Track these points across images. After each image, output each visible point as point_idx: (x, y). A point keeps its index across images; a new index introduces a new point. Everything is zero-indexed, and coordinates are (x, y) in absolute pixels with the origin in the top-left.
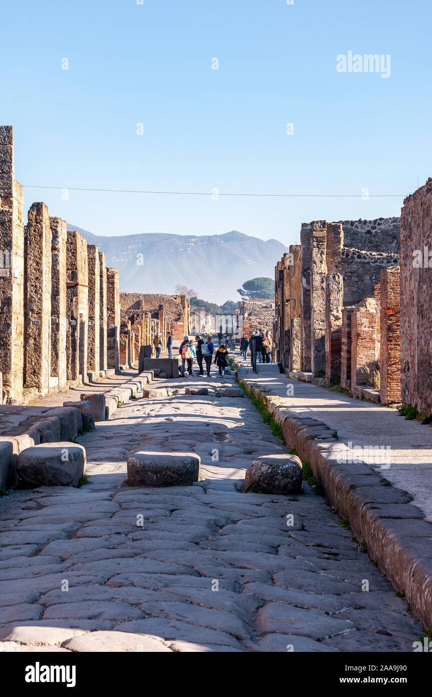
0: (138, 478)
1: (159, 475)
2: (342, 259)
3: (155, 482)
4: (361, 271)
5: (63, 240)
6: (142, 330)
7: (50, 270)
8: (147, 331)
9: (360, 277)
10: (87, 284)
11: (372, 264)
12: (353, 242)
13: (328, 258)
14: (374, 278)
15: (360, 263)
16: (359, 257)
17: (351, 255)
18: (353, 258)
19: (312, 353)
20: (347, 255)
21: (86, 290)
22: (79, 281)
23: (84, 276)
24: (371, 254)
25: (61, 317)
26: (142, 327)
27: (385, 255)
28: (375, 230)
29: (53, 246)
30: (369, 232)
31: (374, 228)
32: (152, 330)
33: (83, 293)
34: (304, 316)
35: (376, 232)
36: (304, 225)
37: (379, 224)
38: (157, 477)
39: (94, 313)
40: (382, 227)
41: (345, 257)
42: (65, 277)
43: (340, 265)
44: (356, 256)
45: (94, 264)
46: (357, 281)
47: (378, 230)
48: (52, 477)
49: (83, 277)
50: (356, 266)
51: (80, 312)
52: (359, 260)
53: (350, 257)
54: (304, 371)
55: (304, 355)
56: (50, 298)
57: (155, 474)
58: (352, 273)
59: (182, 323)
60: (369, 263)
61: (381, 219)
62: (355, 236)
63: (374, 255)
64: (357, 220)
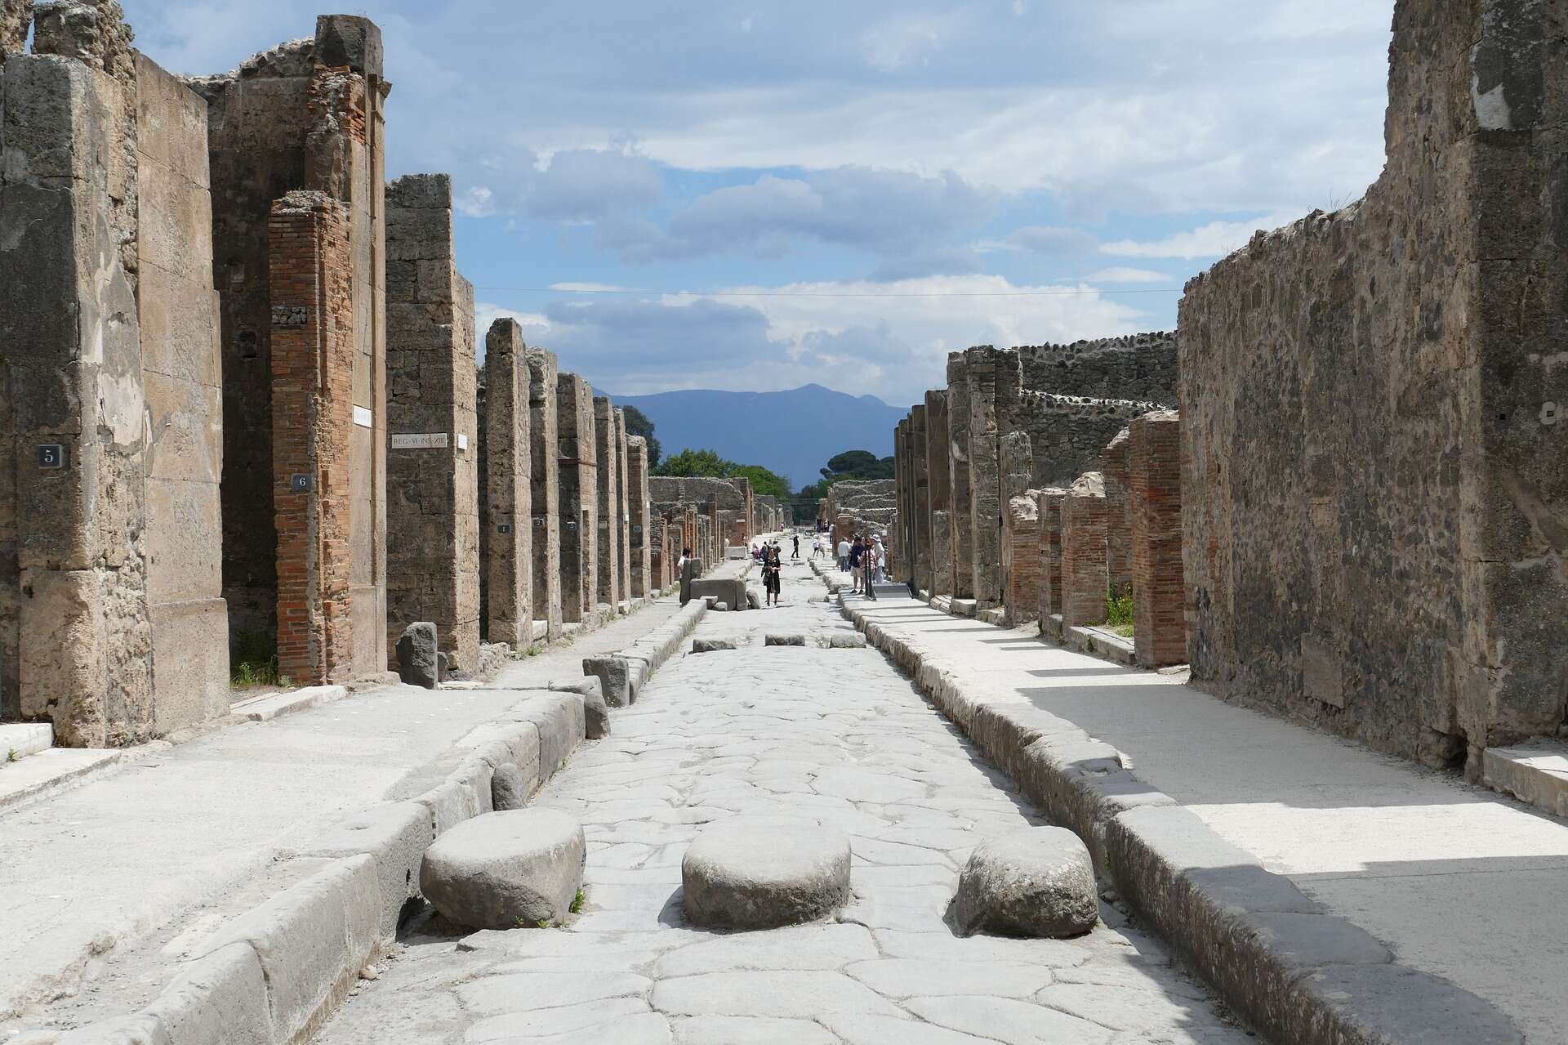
0: (710, 906)
1: (759, 900)
2: (1022, 409)
3: (751, 917)
4: (1053, 429)
5: (551, 386)
6: (684, 533)
7: (528, 437)
8: (692, 535)
9: (1054, 441)
10: (594, 461)
11: (1073, 417)
12: (1037, 381)
13: (998, 409)
14: (1076, 439)
15: (1051, 415)
16: (1050, 405)
17: (1036, 402)
18: (1039, 406)
19: (975, 567)
20: (1030, 403)
21: (594, 471)
22: (582, 457)
23: (588, 447)
24: (1071, 400)
25: (549, 517)
26: (684, 529)
27: (1094, 401)
28: (1070, 362)
29: (532, 395)
30: (1062, 364)
31: (1069, 357)
32: (700, 533)
33: (588, 478)
34: (957, 506)
35: (1073, 364)
36: (952, 356)
37: (1079, 351)
38: (755, 903)
39: (607, 508)
40: (1084, 355)
41: (1025, 405)
42: (555, 449)
43: (1017, 419)
44: (1044, 404)
45: (606, 427)
46: (1047, 447)
47: (1078, 360)
48: (503, 907)
49: (587, 450)
50: (1045, 421)
51: (583, 508)
52: (1050, 411)
53: (1034, 406)
54: (961, 598)
55: (958, 570)
56: (529, 486)
57: (749, 898)
58: (1039, 433)
59: (744, 521)
60: (1066, 415)
61: (1082, 342)
62: (1039, 372)
63: (1077, 402)
64: (1042, 344)
